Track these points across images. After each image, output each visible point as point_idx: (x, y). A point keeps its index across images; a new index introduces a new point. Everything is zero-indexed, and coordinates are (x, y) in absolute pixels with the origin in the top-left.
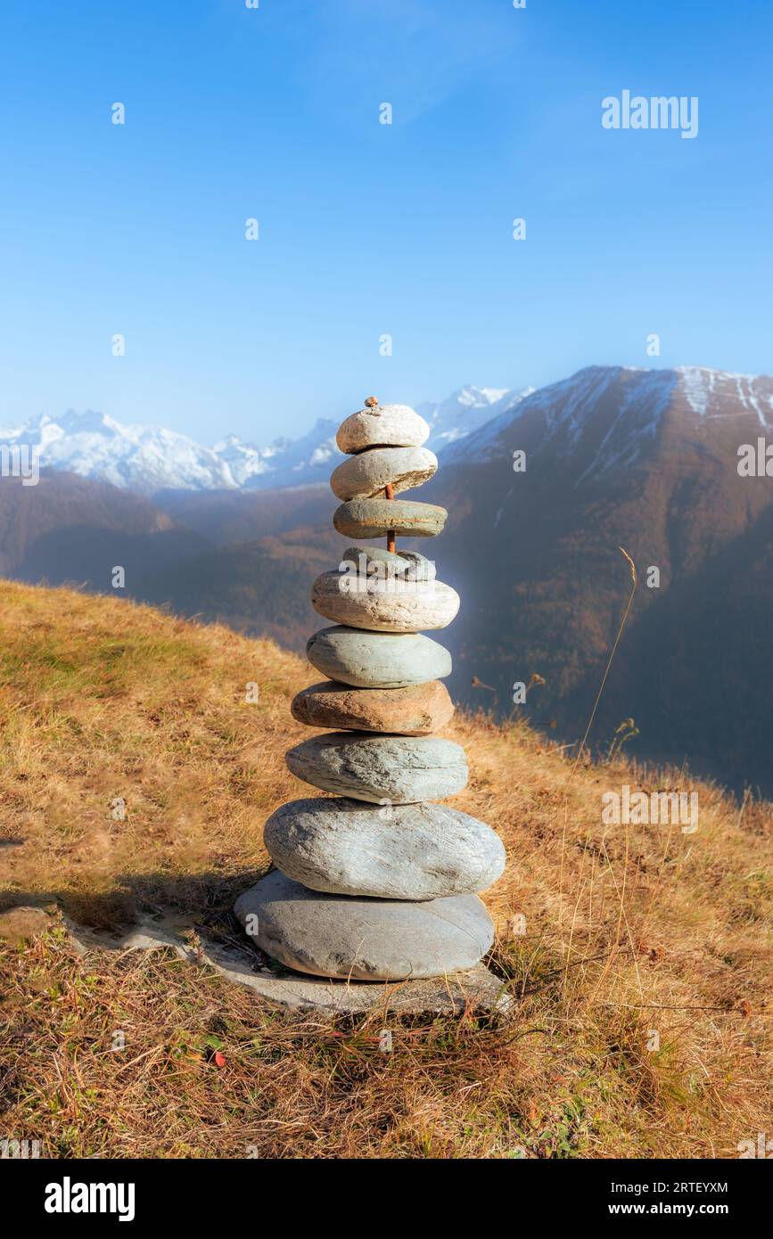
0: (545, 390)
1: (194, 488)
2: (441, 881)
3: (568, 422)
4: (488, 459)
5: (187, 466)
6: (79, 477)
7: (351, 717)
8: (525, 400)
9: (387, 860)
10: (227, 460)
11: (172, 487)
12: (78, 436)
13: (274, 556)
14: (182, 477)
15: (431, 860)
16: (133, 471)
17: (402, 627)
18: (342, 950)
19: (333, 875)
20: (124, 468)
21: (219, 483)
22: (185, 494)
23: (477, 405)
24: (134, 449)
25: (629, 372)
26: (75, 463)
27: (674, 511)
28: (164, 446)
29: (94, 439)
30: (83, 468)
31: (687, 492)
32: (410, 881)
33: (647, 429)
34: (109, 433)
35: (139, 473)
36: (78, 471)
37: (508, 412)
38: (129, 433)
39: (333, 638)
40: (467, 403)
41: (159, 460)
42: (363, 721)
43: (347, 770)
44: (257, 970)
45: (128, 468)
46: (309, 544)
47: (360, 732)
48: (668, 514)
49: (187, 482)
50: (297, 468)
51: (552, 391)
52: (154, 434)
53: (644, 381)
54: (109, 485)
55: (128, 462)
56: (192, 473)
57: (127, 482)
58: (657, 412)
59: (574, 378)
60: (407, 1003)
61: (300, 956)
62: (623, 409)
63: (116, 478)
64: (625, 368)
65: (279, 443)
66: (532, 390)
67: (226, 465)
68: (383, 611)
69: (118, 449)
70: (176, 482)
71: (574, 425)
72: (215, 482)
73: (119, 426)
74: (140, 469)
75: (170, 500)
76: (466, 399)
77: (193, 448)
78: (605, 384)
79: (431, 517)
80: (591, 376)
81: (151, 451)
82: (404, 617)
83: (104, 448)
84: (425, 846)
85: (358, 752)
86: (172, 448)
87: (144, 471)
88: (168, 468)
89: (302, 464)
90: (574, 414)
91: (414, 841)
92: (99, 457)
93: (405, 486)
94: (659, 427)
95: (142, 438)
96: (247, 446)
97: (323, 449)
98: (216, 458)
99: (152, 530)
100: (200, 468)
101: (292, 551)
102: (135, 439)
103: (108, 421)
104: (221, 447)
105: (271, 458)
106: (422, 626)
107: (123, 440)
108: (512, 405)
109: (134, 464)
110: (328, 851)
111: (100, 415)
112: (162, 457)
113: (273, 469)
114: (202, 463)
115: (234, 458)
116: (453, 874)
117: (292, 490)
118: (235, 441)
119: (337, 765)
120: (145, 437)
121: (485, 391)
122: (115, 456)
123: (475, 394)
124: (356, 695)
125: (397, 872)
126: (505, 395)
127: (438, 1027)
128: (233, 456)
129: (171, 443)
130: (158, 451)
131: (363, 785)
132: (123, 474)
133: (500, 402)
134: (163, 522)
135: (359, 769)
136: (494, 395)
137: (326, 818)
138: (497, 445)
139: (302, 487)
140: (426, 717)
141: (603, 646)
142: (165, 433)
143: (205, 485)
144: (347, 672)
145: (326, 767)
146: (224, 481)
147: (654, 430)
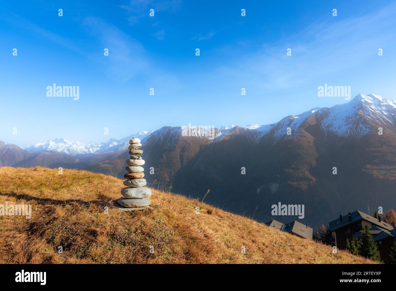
0: (156, 131)
1: (84, 153)
2: (144, 196)
3: (160, 137)
4: (145, 145)
5: (82, 149)
6: (58, 152)
7: (132, 176)
8: (152, 133)
9: (137, 193)
10: (91, 147)
11: (79, 153)
12: (58, 144)
13: (101, 166)
14: (81, 151)
15: (142, 193)
16: (71, 151)
17: (138, 165)
18: (132, 204)
19: (130, 196)
20: (68, 150)
21: (89, 152)
22: (82, 155)
23: (143, 135)
24: (71, 146)
25: (172, 127)
26: (57, 149)
27: (181, 153)
28: (77, 145)
29: (62, 144)
30: (59, 150)
31: (183, 149)
32: (140, 196)
33: (175, 138)
34: (65, 143)
35: (72, 151)
36: (58, 151)
37: (149, 136)
38: (70, 143)
39: (129, 167)
40: (141, 134)
41: (76, 148)
42: (134, 177)
43: (132, 183)
44: (121, 208)
45: (69, 150)
46: (109, 163)
47: (133, 178)
48: (180, 154)
49: (82, 152)
50: (106, 148)
51: (157, 131)
52: (75, 143)
53: (175, 129)
54: (65, 154)
55: (69, 149)
56: (84, 150)
57: (69, 153)
58: (177, 135)
59: (161, 129)
60: (141, 209)
61: (127, 205)
62: (171, 134)
63: (67, 152)
64: (171, 126)
65: (102, 144)
66: (153, 131)
67: (91, 148)
68: (136, 163)
69: (67, 146)
70: (80, 152)
71: (162, 138)
72: (88, 152)
73: (67, 142)
74: (72, 150)
75: (79, 156)
76: (140, 133)
77: (84, 145)
78: (167, 130)
79: (141, 152)
80: (165, 128)
81: (75, 146)
82: (138, 164)
83: (64, 146)
84: (141, 191)
85: (133, 181)
86: (79, 145)
87: (73, 150)
88: (78, 150)
89: (107, 148)
90: (162, 136)
91: (140, 191)
92: (63, 148)
93: (138, 148)
94: (178, 137)
95: (72, 144)
96: (95, 144)
97: (111, 144)
98: (89, 147)
99: (75, 163)
100: (85, 149)
101: (105, 165)
102: (71, 144)
103: (65, 140)
104: (90, 145)
105: (101, 146)
106: (140, 165)
107: (68, 144)
108: (149, 134)
109: (71, 149)
110: (130, 193)
111: (63, 139)
112: (77, 147)
113: (101, 149)
114: (86, 148)
115: (93, 147)
116: (145, 194)
117: (105, 153)
118: (93, 143)
119: (130, 182)
120: (73, 143)
121: (144, 132)
122: (67, 148)
123: (142, 132)
124: (133, 174)
125: (138, 195)
126: (148, 132)
127: (144, 211)
128: (92, 146)
129: (79, 144)
130: (76, 146)
131: (134, 184)
132: (68, 151)
133: (147, 134)
134: (77, 161)
135: (133, 182)
136: (146, 133)
137: (129, 189)
138: (146, 142)
139: (107, 152)
140: (141, 176)
141: (168, 180)
142: (77, 142)
143: (86, 153)
144: (131, 171)
145: (129, 183)
146: (91, 152)
147: (177, 138)
